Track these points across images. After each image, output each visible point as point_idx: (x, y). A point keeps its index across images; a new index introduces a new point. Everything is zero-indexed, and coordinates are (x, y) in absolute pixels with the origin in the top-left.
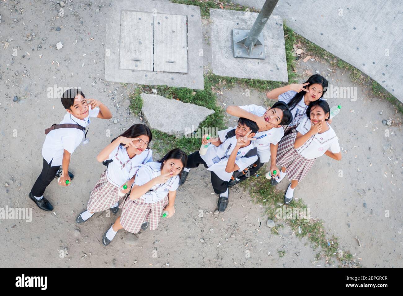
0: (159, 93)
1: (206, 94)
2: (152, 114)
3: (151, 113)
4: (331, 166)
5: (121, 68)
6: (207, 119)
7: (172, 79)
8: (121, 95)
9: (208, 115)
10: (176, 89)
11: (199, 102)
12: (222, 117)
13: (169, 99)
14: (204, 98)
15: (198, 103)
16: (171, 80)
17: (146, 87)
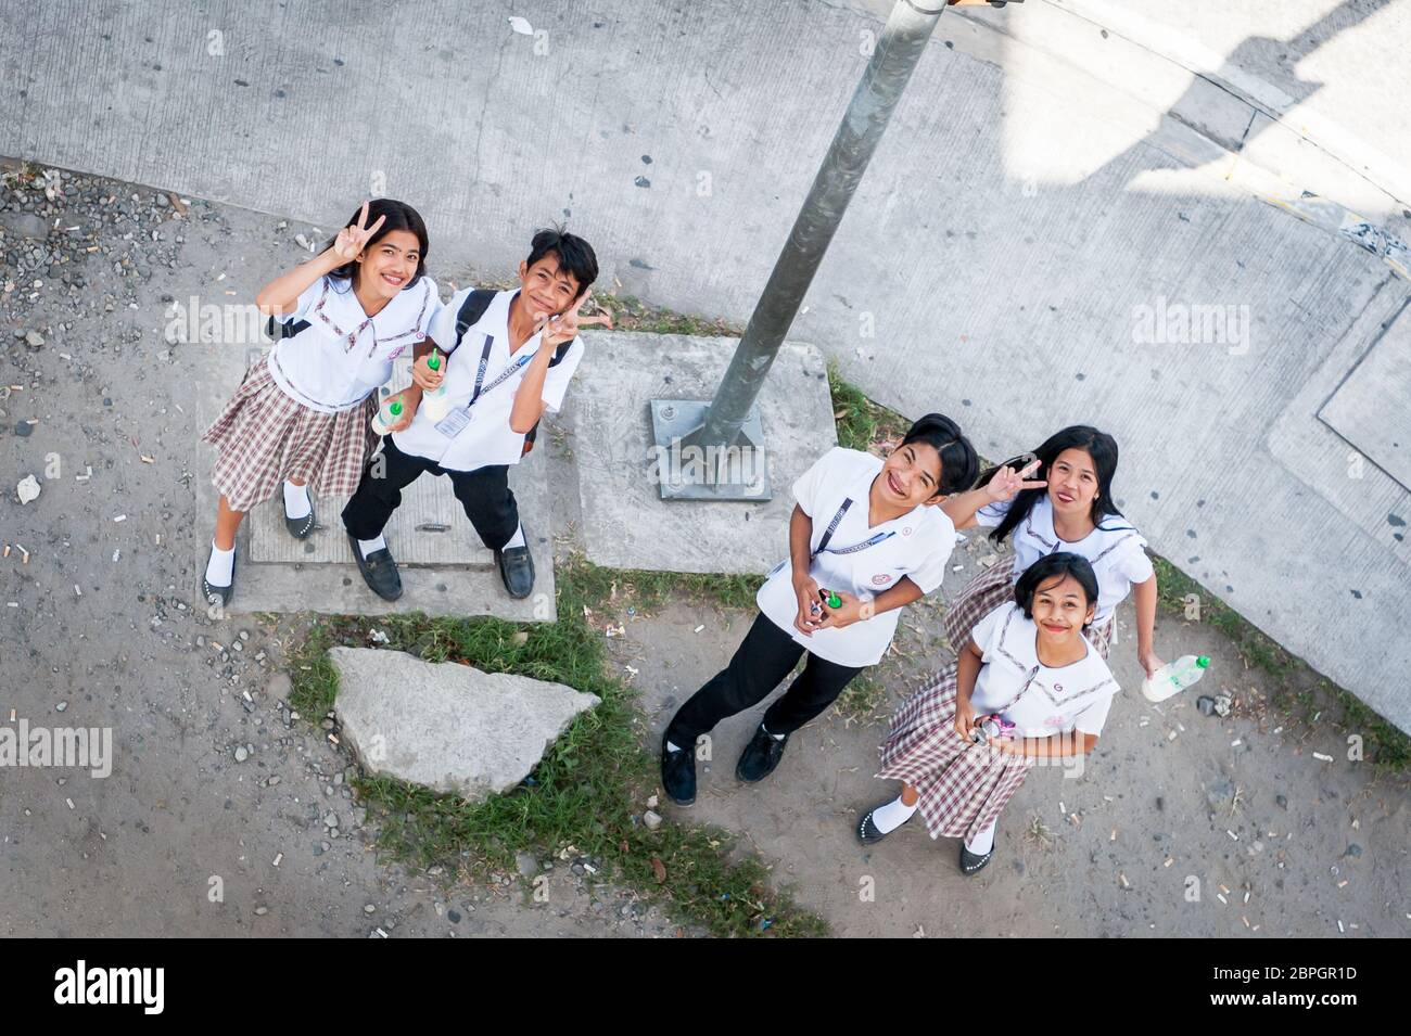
0: (396, 643)
1: (566, 635)
2: (374, 719)
3: (371, 717)
4: (1026, 873)
5: (255, 559)
6: (571, 729)
7: (442, 588)
8: (259, 657)
9: (574, 714)
10: (459, 626)
11: (542, 668)
12: (627, 717)
13: (432, 661)
14: (558, 651)
15: (537, 670)
16: (436, 592)
17: (347, 624)
